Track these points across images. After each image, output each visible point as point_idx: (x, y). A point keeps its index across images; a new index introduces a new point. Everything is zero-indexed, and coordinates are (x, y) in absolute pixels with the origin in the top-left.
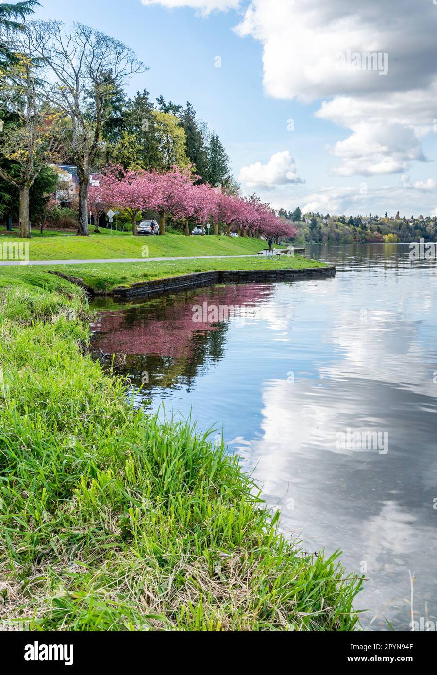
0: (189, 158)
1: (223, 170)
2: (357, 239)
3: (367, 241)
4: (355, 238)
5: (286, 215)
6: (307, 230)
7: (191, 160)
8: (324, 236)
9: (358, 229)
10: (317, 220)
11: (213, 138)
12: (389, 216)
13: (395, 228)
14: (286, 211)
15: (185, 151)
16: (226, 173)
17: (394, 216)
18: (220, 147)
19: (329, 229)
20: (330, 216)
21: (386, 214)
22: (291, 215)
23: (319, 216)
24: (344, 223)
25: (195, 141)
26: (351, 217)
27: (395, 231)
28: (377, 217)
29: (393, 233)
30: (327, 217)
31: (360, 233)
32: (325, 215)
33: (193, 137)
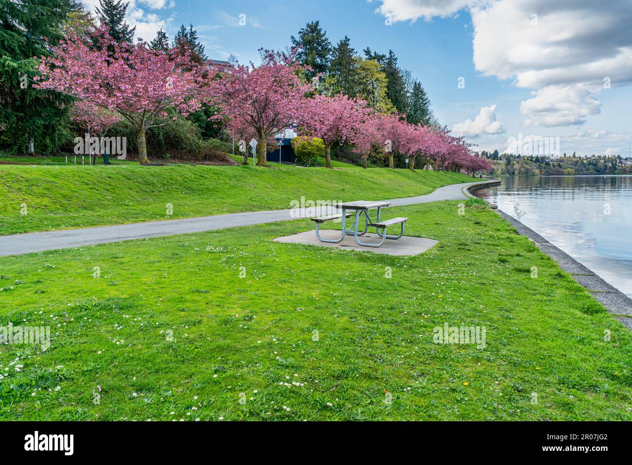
0: (390, 100)
1: (424, 112)
2: (542, 173)
3: (550, 174)
5: (487, 156)
6: (503, 167)
7: (392, 101)
8: (516, 171)
9: (543, 165)
10: (511, 159)
11: (415, 84)
12: (567, 155)
13: (572, 164)
14: (487, 153)
15: (386, 93)
16: (427, 114)
17: (572, 155)
18: (422, 92)
19: (520, 166)
20: (521, 156)
21: (565, 154)
22: (491, 156)
23: (512, 156)
24: (531, 161)
25: (397, 85)
26: (538, 156)
29: (571, 168)
30: (519, 156)
31: (545, 168)
32: (517, 155)
33: (395, 81)
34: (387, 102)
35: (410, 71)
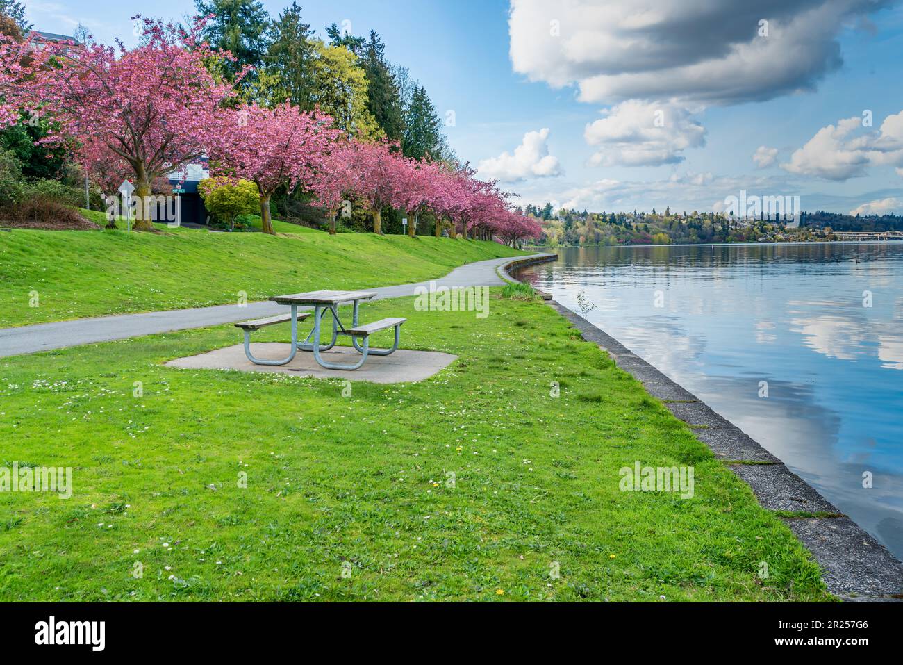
0: (374, 116)
1: (432, 138)
2: (621, 241)
3: (632, 243)
4: (619, 239)
5: (535, 213)
6: (561, 231)
7: (377, 119)
8: (581, 237)
9: (622, 228)
10: (573, 218)
11: (416, 90)
12: (658, 213)
13: (665, 227)
14: (535, 208)
15: (366, 104)
16: (436, 142)
17: (664, 212)
18: (427, 104)
19: (587, 229)
20: (588, 213)
21: (654, 211)
22: (541, 213)
23: (575, 213)
24: (604, 221)
25: (384, 90)
26: (613, 214)
27: (665, 230)
28: (643, 214)
29: (663, 233)
30: (585, 214)
31: (624, 233)
32: (581, 212)
33: (381, 84)
34: (369, 119)
35: (406, 68)
